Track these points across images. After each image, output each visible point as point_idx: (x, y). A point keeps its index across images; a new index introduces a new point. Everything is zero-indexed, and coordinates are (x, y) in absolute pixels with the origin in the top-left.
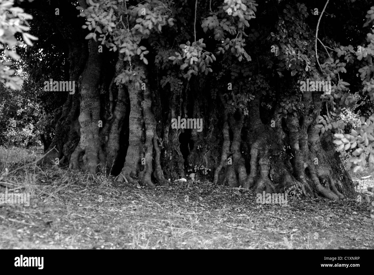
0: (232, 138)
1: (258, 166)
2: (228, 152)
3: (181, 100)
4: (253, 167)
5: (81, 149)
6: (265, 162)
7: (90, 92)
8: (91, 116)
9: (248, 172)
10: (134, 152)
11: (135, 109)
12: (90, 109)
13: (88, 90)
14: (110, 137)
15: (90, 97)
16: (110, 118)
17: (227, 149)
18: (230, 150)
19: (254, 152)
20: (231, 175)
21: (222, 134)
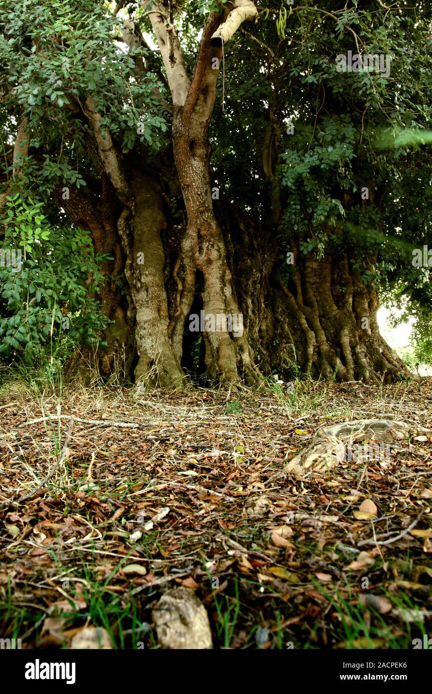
0: (312, 326)
1: (354, 354)
2: (315, 344)
3: (258, 286)
4: (349, 357)
5: (150, 358)
6: (363, 350)
7: (157, 279)
8: (159, 311)
9: (344, 362)
10: (231, 353)
11: (218, 298)
12: (159, 301)
13: (154, 275)
14: (175, 340)
15: (158, 286)
16: (178, 313)
17: (314, 340)
18: (317, 342)
19: (346, 340)
20: (328, 370)
21: (301, 325)
